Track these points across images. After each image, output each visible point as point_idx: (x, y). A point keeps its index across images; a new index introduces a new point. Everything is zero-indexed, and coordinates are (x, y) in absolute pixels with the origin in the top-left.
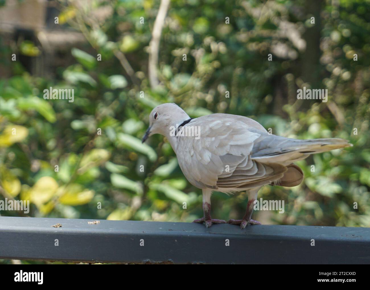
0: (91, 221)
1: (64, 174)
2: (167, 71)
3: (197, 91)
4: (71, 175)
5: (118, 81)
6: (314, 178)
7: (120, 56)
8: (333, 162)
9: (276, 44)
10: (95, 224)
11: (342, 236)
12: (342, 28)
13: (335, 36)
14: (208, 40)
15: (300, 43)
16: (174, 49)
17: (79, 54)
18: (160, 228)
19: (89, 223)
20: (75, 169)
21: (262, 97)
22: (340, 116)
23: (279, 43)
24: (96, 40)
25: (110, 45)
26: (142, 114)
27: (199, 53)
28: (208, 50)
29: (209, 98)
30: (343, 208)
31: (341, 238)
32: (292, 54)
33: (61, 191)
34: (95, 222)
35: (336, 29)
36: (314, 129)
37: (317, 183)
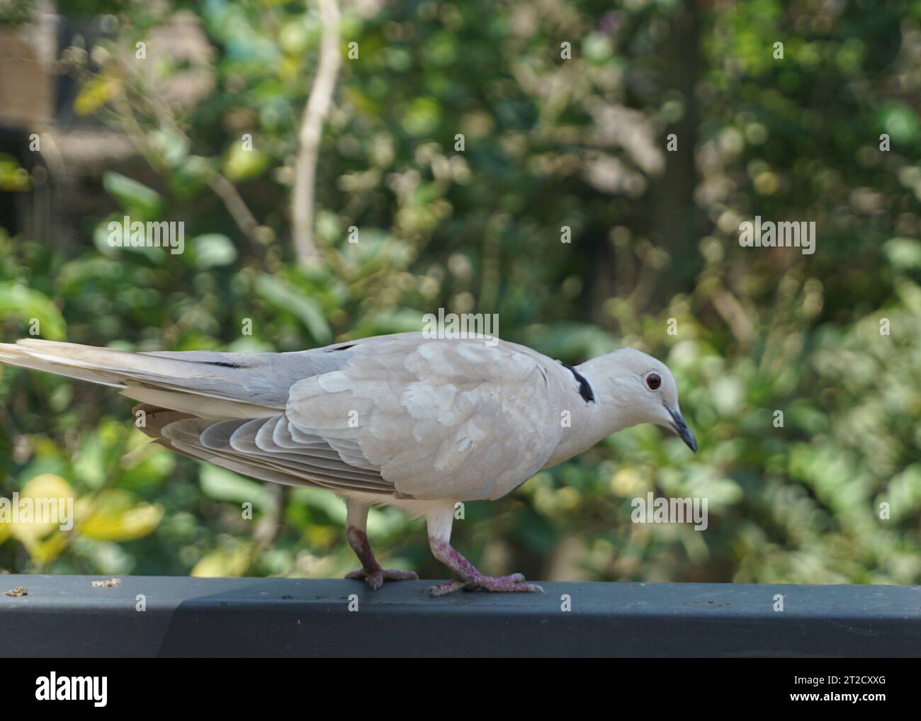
0: (100, 580)
1: (90, 467)
2: (328, 225)
3: (400, 270)
4: (105, 470)
5: (216, 249)
6: (679, 468)
7: (224, 189)
8: (718, 429)
9: (594, 159)
10: (109, 586)
11: (684, 603)
12: (747, 120)
13: (731, 140)
14: (426, 152)
15: (649, 157)
16: (343, 173)
17: (120, 185)
18: (263, 593)
19: (94, 584)
20: (115, 454)
21: (556, 282)
22: (744, 323)
23: (603, 157)
24: (162, 153)
25: (197, 165)
26: (271, 326)
27: (406, 183)
28: (428, 176)
29: (429, 285)
30: (751, 537)
31: (683, 610)
32: (631, 183)
33: (84, 506)
34: (108, 582)
35: (732, 123)
36: (685, 354)
37: (684, 480)
